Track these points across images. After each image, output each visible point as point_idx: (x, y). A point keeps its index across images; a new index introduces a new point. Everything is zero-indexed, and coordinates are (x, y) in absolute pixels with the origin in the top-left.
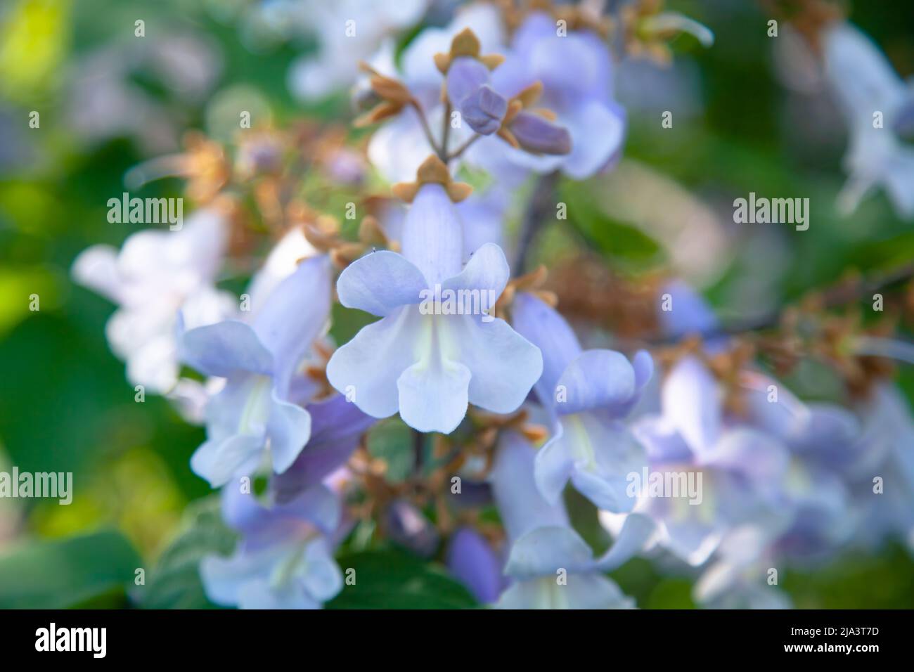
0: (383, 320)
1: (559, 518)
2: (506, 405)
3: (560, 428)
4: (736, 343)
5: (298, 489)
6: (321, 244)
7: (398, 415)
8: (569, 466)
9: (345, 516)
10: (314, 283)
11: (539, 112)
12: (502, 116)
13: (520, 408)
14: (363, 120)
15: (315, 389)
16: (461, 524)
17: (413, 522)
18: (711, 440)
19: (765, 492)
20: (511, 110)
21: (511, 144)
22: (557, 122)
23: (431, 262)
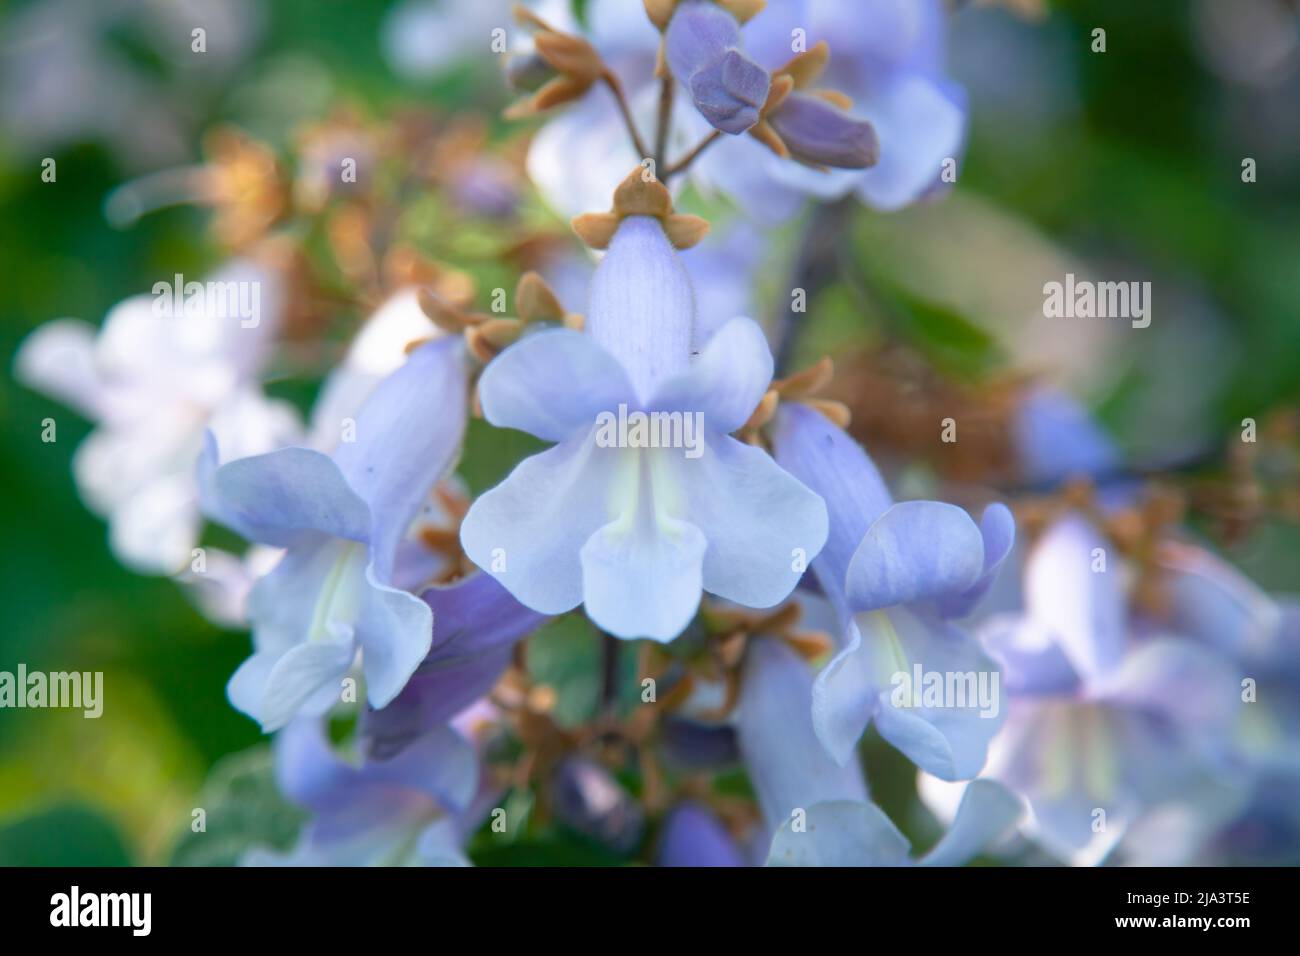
0: (555, 448)
1: (853, 787)
2: (765, 595)
3: (856, 635)
4: (1154, 491)
5: (410, 736)
6: (448, 319)
7: (580, 611)
8: (872, 698)
9: (485, 784)
10: (437, 386)
11: (819, 95)
12: (762, 102)
13: (788, 598)
14: (521, 108)
15: (438, 565)
16: (683, 797)
17: (600, 793)
18: (1110, 657)
19: (1202, 746)
20: (777, 91)
21: (775, 150)
22: (853, 112)
23: (640, 350)
